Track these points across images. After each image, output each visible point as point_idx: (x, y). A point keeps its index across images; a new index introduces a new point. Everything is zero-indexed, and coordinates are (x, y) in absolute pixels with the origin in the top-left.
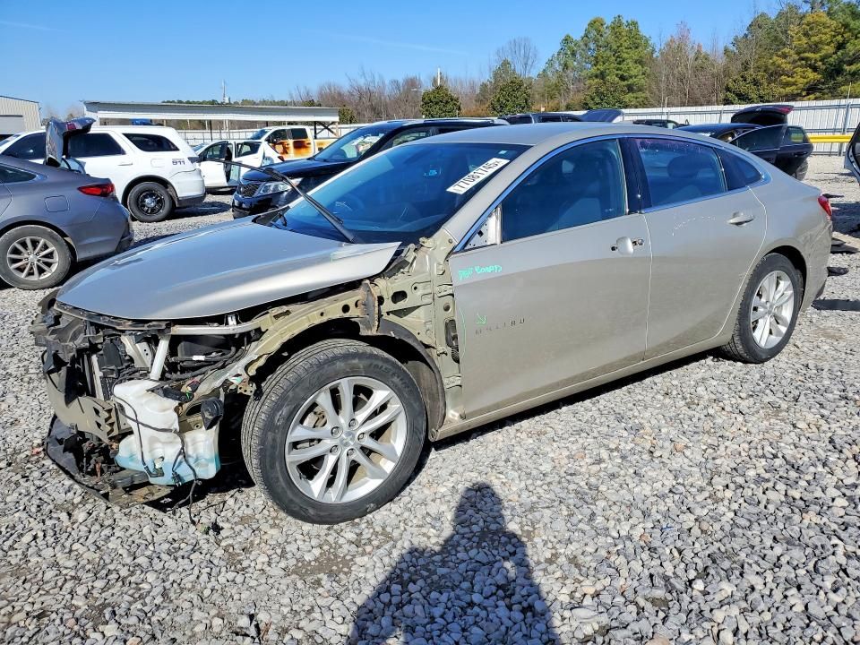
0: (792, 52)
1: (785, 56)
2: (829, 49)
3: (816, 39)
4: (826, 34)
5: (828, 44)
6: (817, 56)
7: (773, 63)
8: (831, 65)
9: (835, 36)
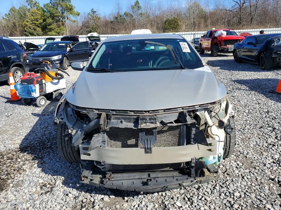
0: (30, 20)
1: (27, 22)
2: (41, 21)
3: (36, 17)
4: (38, 16)
5: (40, 19)
6: (38, 23)
7: (25, 24)
8: (43, 26)
9: (41, 17)
